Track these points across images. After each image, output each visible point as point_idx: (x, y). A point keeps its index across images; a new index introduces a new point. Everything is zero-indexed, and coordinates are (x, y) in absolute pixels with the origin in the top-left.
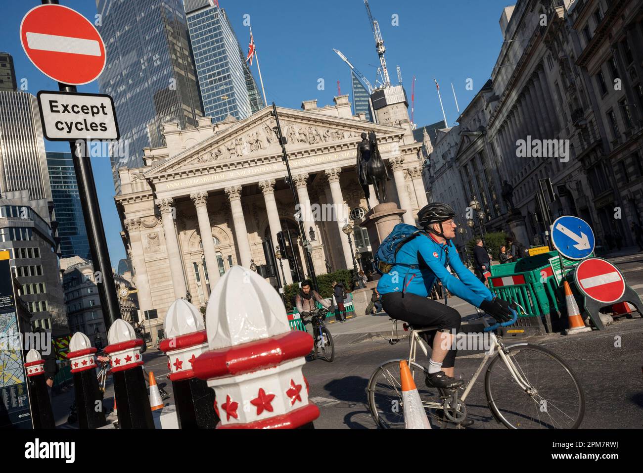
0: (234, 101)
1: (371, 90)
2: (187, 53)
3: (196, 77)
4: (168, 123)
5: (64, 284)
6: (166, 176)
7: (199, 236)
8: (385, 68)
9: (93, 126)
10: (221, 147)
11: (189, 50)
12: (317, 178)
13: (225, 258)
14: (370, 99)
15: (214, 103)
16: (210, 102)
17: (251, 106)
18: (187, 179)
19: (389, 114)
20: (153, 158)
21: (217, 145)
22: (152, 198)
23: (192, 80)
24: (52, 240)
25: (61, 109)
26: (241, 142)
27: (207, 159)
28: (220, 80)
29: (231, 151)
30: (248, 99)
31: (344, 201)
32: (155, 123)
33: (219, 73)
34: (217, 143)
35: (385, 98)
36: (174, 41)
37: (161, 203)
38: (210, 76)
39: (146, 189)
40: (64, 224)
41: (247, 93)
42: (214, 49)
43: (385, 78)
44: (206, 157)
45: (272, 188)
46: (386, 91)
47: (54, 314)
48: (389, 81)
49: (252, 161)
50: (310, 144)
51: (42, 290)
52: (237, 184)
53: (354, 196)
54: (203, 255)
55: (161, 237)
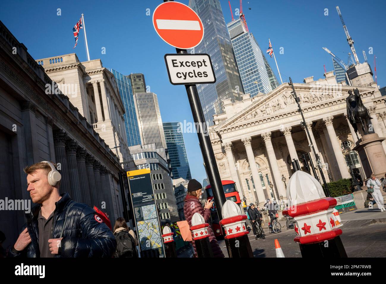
0: (261, 84)
1: (346, 68)
2: (232, 61)
3: (239, 73)
4: (226, 100)
5: (176, 193)
6: (227, 129)
7: (248, 163)
8: (355, 53)
9: (199, 74)
10: (257, 110)
11: (234, 59)
12: (318, 124)
13: (264, 175)
14: (346, 73)
15: (250, 86)
16: (247, 87)
17: (272, 86)
18: (239, 131)
19: (360, 81)
20: (219, 120)
21: (255, 109)
22: (220, 143)
23: (237, 76)
24: (168, 169)
25: (179, 64)
26: (269, 106)
27: (250, 118)
28: (252, 73)
29: (263, 112)
30: (269, 82)
31: (337, 136)
32: (217, 102)
33: (251, 70)
34: (255, 108)
35: (356, 71)
36: (225, 55)
37: (225, 145)
38: (246, 72)
39: (216, 138)
40: (173, 161)
41: (268, 79)
42: (248, 56)
43: (355, 59)
44: (249, 116)
45: (290, 132)
46: (357, 67)
47: (171, 210)
48: (358, 61)
49: (276, 117)
50: (312, 103)
51: (164, 197)
52: (269, 131)
53: (343, 133)
54: (251, 174)
55: (226, 165)
